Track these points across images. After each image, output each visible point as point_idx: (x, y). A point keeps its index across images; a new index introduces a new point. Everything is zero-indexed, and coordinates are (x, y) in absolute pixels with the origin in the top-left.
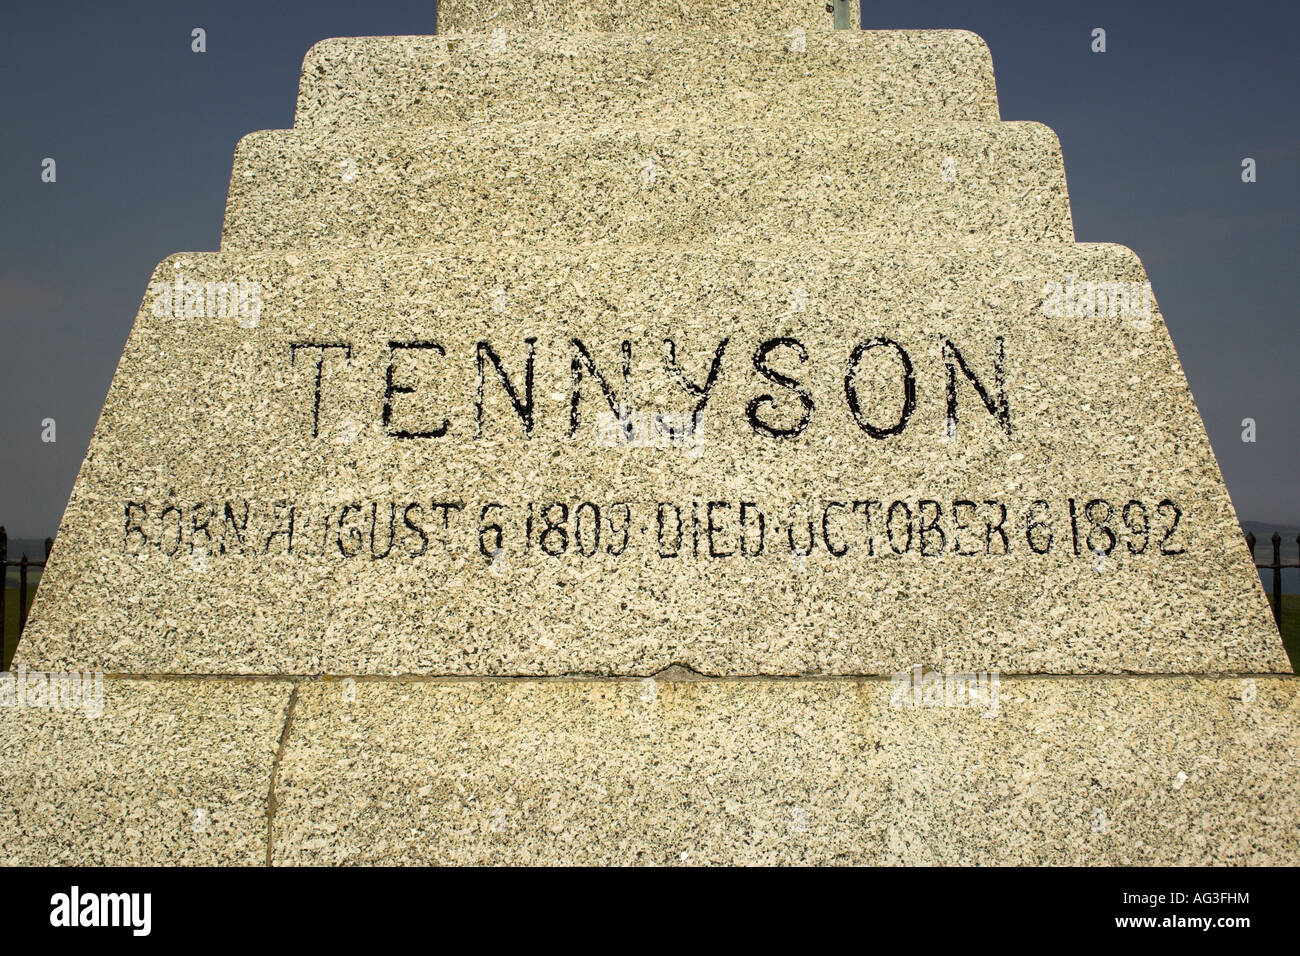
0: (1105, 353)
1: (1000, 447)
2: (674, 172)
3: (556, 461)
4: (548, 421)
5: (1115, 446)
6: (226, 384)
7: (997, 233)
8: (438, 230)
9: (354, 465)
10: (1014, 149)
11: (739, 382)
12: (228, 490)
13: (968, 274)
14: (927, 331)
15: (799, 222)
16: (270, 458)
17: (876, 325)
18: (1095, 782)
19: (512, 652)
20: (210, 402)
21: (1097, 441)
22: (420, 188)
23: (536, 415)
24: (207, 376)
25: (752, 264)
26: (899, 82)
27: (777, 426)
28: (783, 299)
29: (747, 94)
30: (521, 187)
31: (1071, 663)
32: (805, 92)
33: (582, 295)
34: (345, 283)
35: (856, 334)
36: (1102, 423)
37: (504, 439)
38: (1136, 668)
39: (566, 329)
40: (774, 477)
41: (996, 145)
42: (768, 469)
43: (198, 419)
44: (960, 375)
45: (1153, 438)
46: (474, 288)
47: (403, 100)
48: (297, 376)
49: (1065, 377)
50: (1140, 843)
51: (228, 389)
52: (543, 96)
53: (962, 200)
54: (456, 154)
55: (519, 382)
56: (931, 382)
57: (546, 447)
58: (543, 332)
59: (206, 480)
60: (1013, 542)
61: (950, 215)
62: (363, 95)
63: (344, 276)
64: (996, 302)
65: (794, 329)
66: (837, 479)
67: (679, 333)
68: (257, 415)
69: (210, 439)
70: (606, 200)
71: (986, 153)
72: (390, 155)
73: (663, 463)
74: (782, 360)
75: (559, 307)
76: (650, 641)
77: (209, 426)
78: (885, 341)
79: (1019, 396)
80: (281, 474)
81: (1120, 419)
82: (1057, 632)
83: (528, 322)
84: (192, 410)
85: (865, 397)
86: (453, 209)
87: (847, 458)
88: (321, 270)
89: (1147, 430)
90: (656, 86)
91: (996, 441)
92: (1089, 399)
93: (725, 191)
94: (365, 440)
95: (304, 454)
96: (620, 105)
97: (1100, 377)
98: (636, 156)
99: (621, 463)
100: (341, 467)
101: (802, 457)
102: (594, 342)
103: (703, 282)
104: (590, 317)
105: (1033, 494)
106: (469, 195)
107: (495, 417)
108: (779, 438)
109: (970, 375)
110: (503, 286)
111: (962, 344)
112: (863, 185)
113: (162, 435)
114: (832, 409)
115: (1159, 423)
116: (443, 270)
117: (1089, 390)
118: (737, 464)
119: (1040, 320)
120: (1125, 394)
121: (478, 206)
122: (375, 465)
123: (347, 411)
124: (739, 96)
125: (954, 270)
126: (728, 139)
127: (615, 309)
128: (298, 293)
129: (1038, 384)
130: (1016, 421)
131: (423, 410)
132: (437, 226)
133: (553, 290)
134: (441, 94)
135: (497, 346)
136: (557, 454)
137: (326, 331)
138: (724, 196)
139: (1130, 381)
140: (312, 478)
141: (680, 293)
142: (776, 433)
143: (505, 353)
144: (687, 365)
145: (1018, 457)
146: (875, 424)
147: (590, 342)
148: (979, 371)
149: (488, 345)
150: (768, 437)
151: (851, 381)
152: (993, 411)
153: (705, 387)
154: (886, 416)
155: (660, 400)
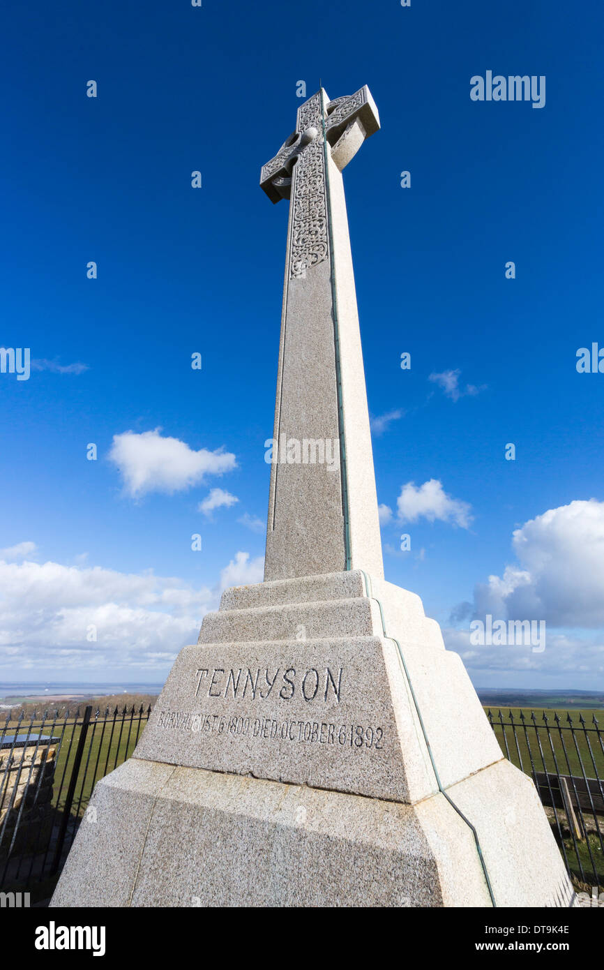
0: (368, 674)
1: (336, 706)
2: (282, 619)
3: (238, 705)
4: (239, 693)
5: (367, 707)
9: (201, 704)
11: (280, 682)
12: (178, 709)
13: (336, 648)
14: (324, 666)
16: (187, 701)
17: (312, 665)
19: (217, 762)
20: (181, 685)
21: (362, 704)
22: (233, 627)
23: (237, 691)
24: (182, 678)
25: (288, 646)
27: (285, 696)
28: (293, 657)
31: (344, 788)
33: (252, 656)
35: (307, 667)
36: (364, 698)
37: (230, 698)
39: (248, 666)
40: (281, 712)
42: (281, 710)
43: (178, 690)
44: (330, 681)
45: (377, 704)
47: (239, 602)
48: (197, 678)
49: (356, 682)
51: (184, 682)
53: (345, 623)
54: (241, 617)
55: (236, 680)
56: (323, 683)
57: (237, 700)
58: (242, 668)
59: (175, 706)
60: (335, 739)
63: (211, 652)
64: (342, 657)
65: (294, 665)
66: (295, 714)
67: (269, 667)
69: (179, 695)
72: (229, 618)
73: (258, 707)
74: (291, 675)
75: (247, 660)
76: (245, 763)
78: (313, 670)
79: (343, 688)
80: (188, 705)
81: (369, 697)
82: (342, 775)
83: (241, 664)
84: (177, 687)
85: (306, 687)
86: (238, 632)
87: (299, 707)
88: (207, 650)
91: (336, 704)
92: (361, 690)
94: (205, 697)
95: (193, 700)
96: (279, 600)
97: (365, 682)
101: (289, 706)
102: (253, 670)
104: (253, 662)
105: (342, 723)
107: (229, 691)
108: (285, 700)
109: (332, 681)
110: (238, 654)
111: (332, 671)
114: (299, 690)
115: (380, 699)
116: (228, 650)
117: (362, 686)
118: (274, 708)
119: (352, 663)
120: (371, 689)
122: (205, 704)
123: (203, 688)
125: (333, 647)
127: (258, 660)
128: (202, 656)
129: (348, 685)
130: (341, 697)
131: (217, 689)
133: (247, 655)
135: (234, 670)
136: (239, 703)
137: (205, 666)
139: (373, 684)
140: (193, 707)
142: (284, 698)
143: (234, 673)
144: (269, 677)
145: (340, 709)
146: (307, 696)
147: (251, 670)
148: (334, 680)
149: (232, 670)
150: (283, 699)
151: (304, 683)
152: (336, 693)
153: (272, 683)
154: (310, 695)
155: (262, 687)
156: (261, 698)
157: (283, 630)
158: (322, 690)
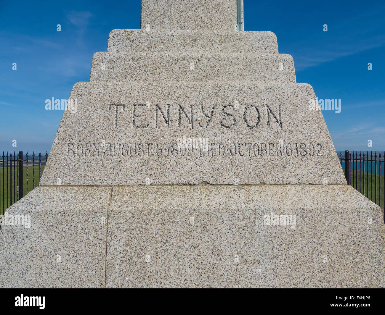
0: (304, 109)
1: (279, 131)
2: (201, 64)
3: (175, 133)
4: (173, 124)
5: (306, 131)
6: (93, 114)
7: (278, 81)
8: (144, 78)
9: (125, 134)
10: (282, 60)
11: (219, 115)
12: (94, 140)
13: (272, 90)
14: (262, 103)
15: (231, 77)
16: (104, 132)
17: (250, 102)
18: (303, 209)
19: (165, 179)
20: (89, 119)
21: (302, 130)
22: (140, 67)
23: (170, 122)
24: (88, 112)
25: (221, 87)
26: (255, 44)
27: (227, 126)
28: (228, 95)
29: (218, 46)
30: (164, 67)
31: (296, 182)
32: (232, 46)
33: (180, 94)
34: (122, 90)
35: (246, 104)
36: (303, 125)
37: (162, 128)
38: (311, 183)
39: (177, 102)
40: (226, 137)
41: (278, 59)
42: (225, 136)
43: (86, 123)
44: (270, 114)
45: (315, 129)
46: (154, 92)
47: (135, 45)
48: (111, 113)
49: (295, 115)
50: (314, 223)
51: (93, 116)
52: (169, 45)
53: (270, 72)
54: (148, 59)
55: (166, 114)
56: (264, 114)
57: (172, 130)
58: (171, 103)
59: (88, 138)
60: (283, 153)
61: (267, 76)
62: (124, 44)
63: (122, 88)
64: (278, 96)
65: (231, 102)
66: (241, 138)
67: (204, 103)
68: (101, 122)
69: (89, 128)
70: (185, 71)
71: (275, 61)
72: (132, 59)
73: (200, 134)
74: (229, 110)
75: (175, 97)
76: (198, 176)
77: (89, 124)
78: (252, 106)
79: (284, 119)
80: (107, 136)
81: (307, 125)
82: (293, 174)
83: (167, 100)
84: (84, 121)
85: (248, 118)
86: (148, 72)
87: (244, 133)
88: (116, 87)
89: (314, 127)
90: (196, 43)
91: (279, 129)
92: (300, 120)
93: (214, 69)
94: (128, 128)
95: (113, 132)
96: (188, 48)
97: (303, 115)
98: (192, 61)
99: (190, 134)
100: (122, 135)
101: (233, 133)
102: (184, 105)
103: (209, 91)
104: (182, 99)
105: (287, 142)
106: (152, 69)
107: (160, 123)
108: (227, 128)
109: (273, 114)
110: (161, 91)
111: (271, 107)
112: (246, 68)
113: (77, 127)
114: (240, 121)
115: (317, 126)
116: (146, 87)
117: (300, 118)
118: (218, 135)
119: (289, 101)
120: (309, 119)
121: (154, 72)
122: (131, 134)
123: (123, 121)
124: (216, 46)
125: (269, 89)
126: (214, 57)
127: (188, 97)
128: (110, 92)
129: (288, 116)
130: (283, 125)
131: (142, 121)
132: (144, 77)
133: (173, 92)
134: (144, 44)
135: (160, 106)
136: (175, 132)
137: (118, 102)
138: (213, 71)
139: (310, 116)
140: (115, 138)
141: (204, 94)
142: (227, 127)
143: (162, 108)
144: (206, 111)
145: (284, 133)
146: (250, 125)
147: (182, 105)
148: (275, 113)
149: (157, 105)
150: (225, 128)
151: (244, 115)
152: (278, 122)
153: (210, 116)
154: (253, 123)
155: (199, 119)
156: (201, 128)
157: (204, 74)
158: (264, 120)
